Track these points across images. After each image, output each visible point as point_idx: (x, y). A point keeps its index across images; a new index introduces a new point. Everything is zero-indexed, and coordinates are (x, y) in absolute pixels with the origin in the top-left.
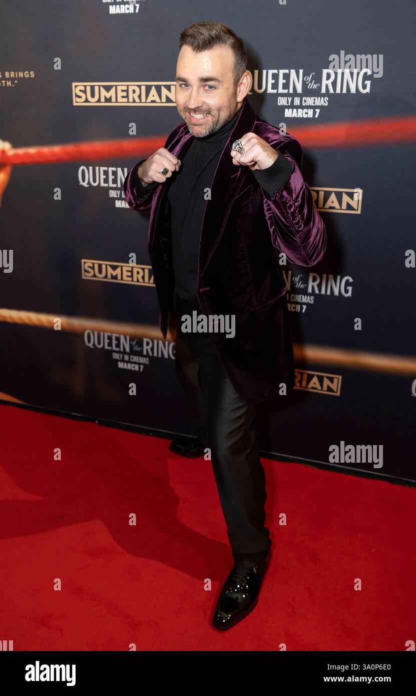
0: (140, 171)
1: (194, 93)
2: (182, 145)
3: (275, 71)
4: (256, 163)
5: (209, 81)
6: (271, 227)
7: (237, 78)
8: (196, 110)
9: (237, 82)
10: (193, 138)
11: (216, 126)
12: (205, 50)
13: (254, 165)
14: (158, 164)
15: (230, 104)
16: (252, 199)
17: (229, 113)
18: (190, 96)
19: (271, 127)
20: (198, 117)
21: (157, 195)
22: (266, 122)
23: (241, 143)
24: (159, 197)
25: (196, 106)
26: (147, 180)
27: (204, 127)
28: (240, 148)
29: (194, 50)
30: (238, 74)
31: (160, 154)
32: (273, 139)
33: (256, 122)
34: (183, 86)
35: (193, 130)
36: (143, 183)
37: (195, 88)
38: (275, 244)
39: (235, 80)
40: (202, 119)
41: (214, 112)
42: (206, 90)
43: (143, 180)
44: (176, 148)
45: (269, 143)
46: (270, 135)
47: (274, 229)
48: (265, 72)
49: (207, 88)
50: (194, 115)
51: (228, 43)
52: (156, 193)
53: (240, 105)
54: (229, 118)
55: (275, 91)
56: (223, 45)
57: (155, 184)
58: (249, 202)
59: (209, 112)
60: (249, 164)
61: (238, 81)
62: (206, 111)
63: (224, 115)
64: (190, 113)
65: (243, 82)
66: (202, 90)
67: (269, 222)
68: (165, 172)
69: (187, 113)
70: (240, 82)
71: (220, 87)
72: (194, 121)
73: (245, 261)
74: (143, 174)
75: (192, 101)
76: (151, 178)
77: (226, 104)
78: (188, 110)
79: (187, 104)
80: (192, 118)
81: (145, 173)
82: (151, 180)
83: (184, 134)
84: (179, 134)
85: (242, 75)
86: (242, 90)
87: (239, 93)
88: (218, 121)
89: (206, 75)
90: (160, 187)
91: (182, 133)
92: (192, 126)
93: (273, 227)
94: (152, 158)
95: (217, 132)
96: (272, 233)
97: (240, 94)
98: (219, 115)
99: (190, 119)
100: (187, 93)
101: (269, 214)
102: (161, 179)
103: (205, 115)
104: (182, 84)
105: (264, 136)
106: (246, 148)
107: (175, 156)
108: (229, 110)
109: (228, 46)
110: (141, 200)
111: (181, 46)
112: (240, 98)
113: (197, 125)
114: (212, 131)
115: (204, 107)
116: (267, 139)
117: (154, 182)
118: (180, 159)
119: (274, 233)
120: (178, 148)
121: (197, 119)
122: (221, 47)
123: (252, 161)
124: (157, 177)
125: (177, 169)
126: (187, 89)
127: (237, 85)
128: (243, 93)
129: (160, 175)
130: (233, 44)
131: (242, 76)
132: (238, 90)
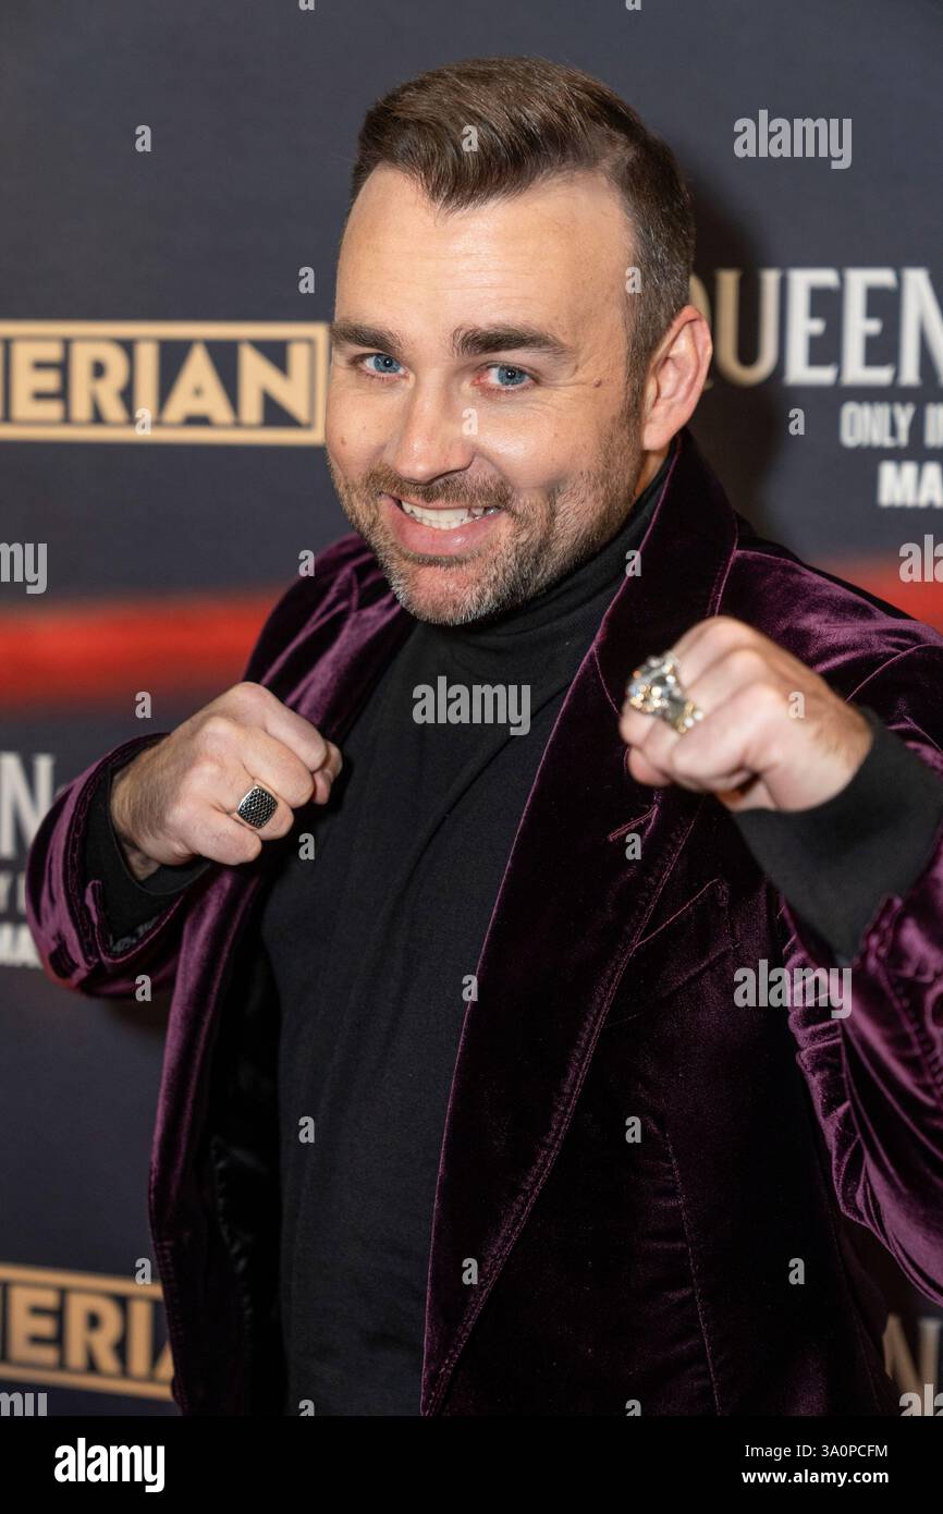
0: (124, 798)
1: (428, 404)
2: (345, 661)
3: (827, 277)
4: (754, 778)
5: (509, 348)
6: (830, 1106)
7: (644, 332)
8: (434, 488)
9: (644, 354)
10: (405, 622)
11: (535, 569)
12: (489, 195)
13: (744, 788)
14: (223, 767)
15: (608, 463)
16: (724, 956)
17: (600, 508)
18: (407, 416)
19: (818, 579)
20: (444, 520)
21: (208, 921)
22: (784, 552)
23: (674, 672)
24: (217, 936)
25: (438, 468)
26: (160, 847)
27: (470, 571)
28: (672, 699)
29: (434, 192)
30: (651, 317)
31: (234, 717)
32: (832, 640)
33: (737, 553)
34: (369, 364)
35: (416, 587)
36: (134, 859)
37: (433, 377)
38: (850, 1201)
39: (634, 344)
40: (461, 530)
41: (528, 501)
42: (488, 392)
43: (136, 848)
44: (312, 675)
45: (810, 663)
46: (813, 622)
47: (846, 1121)
48: (770, 278)
49: (493, 378)
50: (418, 512)
51: (606, 164)
52: (202, 912)
53: (654, 464)
54: (601, 533)
55: (825, 375)
56: (578, 175)
57: (198, 869)
58: (710, 967)
59: (498, 499)
60: (721, 785)
61: (651, 348)
62: (483, 492)
63: (577, 516)
64: (399, 504)
65: (673, 353)
66: (466, 386)
67: (815, 1081)
68: (259, 808)
69: (385, 504)
70: (660, 353)
71: (564, 376)
72: (419, 542)
73: (686, 1292)
74: (136, 816)
75: (418, 445)
76: (183, 841)
77: (588, 461)
78: (389, 483)
79: (388, 457)
80: (408, 526)
81: (153, 812)
82: (179, 848)
83: (355, 600)
84: (330, 598)
85: (672, 317)
86: (667, 388)
87: (655, 404)
88: (544, 546)
89: (490, 315)
90: (227, 881)
91: (344, 595)
92: (407, 566)
93: (841, 1110)
94: (194, 733)
95: (535, 598)
96: (832, 1142)
97: (661, 409)
98: (553, 514)
99: (400, 531)
100: (391, 401)
101: (814, 1036)
102: (238, 844)
103: (478, 512)
104: (364, 357)
105: (783, 625)
106: (702, 702)
107: (308, 718)
108: (602, 492)
109: (603, 180)
110: (119, 948)
111: (361, 173)
112: (658, 432)
113: (433, 562)
114: (513, 593)
115: (479, 475)
116: (796, 644)
117: (196, 860)
118: (334, 741)
119: (844, 1139)
120: (322, 675)
121: (437, 534)
122: (570, 182)
123: (740, 768)
124: (217, 837)
125: (323, 796)
126: (392, 385)
127: (645, 371)
128: (671, 408)
129: (230, 827)
130: (631, 169)
131: (669, 325)
132: (651, 390)
